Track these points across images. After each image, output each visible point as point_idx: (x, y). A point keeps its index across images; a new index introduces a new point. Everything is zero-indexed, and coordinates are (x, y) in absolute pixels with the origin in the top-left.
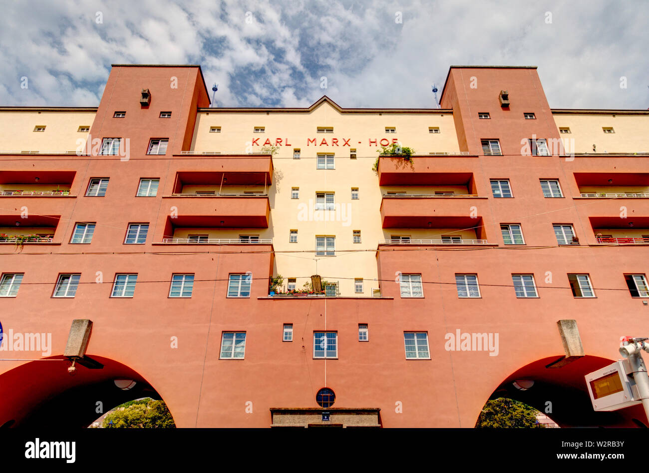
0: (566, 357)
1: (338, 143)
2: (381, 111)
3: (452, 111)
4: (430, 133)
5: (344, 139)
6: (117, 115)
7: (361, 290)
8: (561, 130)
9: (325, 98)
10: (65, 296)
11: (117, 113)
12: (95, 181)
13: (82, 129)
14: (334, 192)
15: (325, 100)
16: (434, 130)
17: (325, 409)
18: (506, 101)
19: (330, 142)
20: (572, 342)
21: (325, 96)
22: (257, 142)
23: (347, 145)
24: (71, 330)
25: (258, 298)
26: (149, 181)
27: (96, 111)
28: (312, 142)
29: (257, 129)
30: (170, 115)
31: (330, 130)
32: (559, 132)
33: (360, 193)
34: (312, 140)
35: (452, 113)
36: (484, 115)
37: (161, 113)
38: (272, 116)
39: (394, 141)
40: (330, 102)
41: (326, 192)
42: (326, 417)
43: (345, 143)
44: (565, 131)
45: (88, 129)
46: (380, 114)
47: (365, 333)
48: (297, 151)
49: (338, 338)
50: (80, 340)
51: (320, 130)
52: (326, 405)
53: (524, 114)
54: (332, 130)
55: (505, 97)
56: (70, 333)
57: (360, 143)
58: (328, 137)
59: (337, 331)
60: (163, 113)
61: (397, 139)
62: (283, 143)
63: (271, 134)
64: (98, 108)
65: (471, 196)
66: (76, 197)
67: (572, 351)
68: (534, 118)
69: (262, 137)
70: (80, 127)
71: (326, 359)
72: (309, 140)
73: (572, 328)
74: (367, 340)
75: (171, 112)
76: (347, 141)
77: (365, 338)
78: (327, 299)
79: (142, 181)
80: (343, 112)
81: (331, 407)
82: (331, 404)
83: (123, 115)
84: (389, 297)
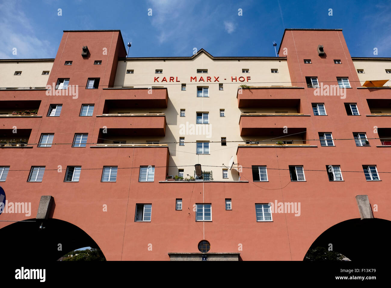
0: (361, 219)
1: (211, 80)
2: (239, 58)
3: (286, 58)
4: (272, 72)
5: (215, 77)
6: (67, 63)
7: (226, 177)
8: (359, 71)
9: (202, 50)
10: (36, 181)
11: (67, 62)
12: (53, 106)
13: (45, 73)
14: (208, 112)
15: (202, 52)
16: (274, 71)
17: (204, 253)
18: (322, 52)
19: (205, 79)
20: (365, 209)
21: (202, 49)
22: (158, 79)
23: (217, 81)
24: (40, 203)
25: (159, 182)
26: (88, 106)
27: (54, 61)
28: (194, 79)
29: (157, 71)
30: (101, 63)
31: (205, 71)
32: (357, 72)
33: (225, 113)
34: (194, 78)
35: (286, 60)
36: (307, 61)
37: (95, 61)
38: (167, 62)
39: (248, 78)
40: (206, 53)
41: (203, 112)
42: (204, 259)
43: (215, 79)
44: (361, 72)
45: (49, 73)
46: (239, 61)
47: (229, 205)
48: (184, 85)
49: (212, 208)
50: (46, 209)
51: (199, 71)
52: (204, 251)
53: (334, 60)
54: (207, 71)
55: (321, 49)
56: (40, 204)
57: (225, 79)
58: (204, 76)
59: (211, 204)
60: (96, 62)
61: (250, 77)
62: (175, 80)
63: (166, 74)
64: (55, 59)
65: (299, 114)
66: (41, 117)
67: (365, 215)
68: (340, 63)
69: (161, 76)
70: (43, 71)
71: (204, 222)
72: (192, 78)
73: (365, 200)
74: (231, 209)
75: (101, 61)
76: (217, 78)
77: (230, 208)
78: (204, 182)
79: (83, 106)
80: (214, 60)
81: (208, 252)
82: (208, 250)
83: (70, 63)
84: (245, 181)
